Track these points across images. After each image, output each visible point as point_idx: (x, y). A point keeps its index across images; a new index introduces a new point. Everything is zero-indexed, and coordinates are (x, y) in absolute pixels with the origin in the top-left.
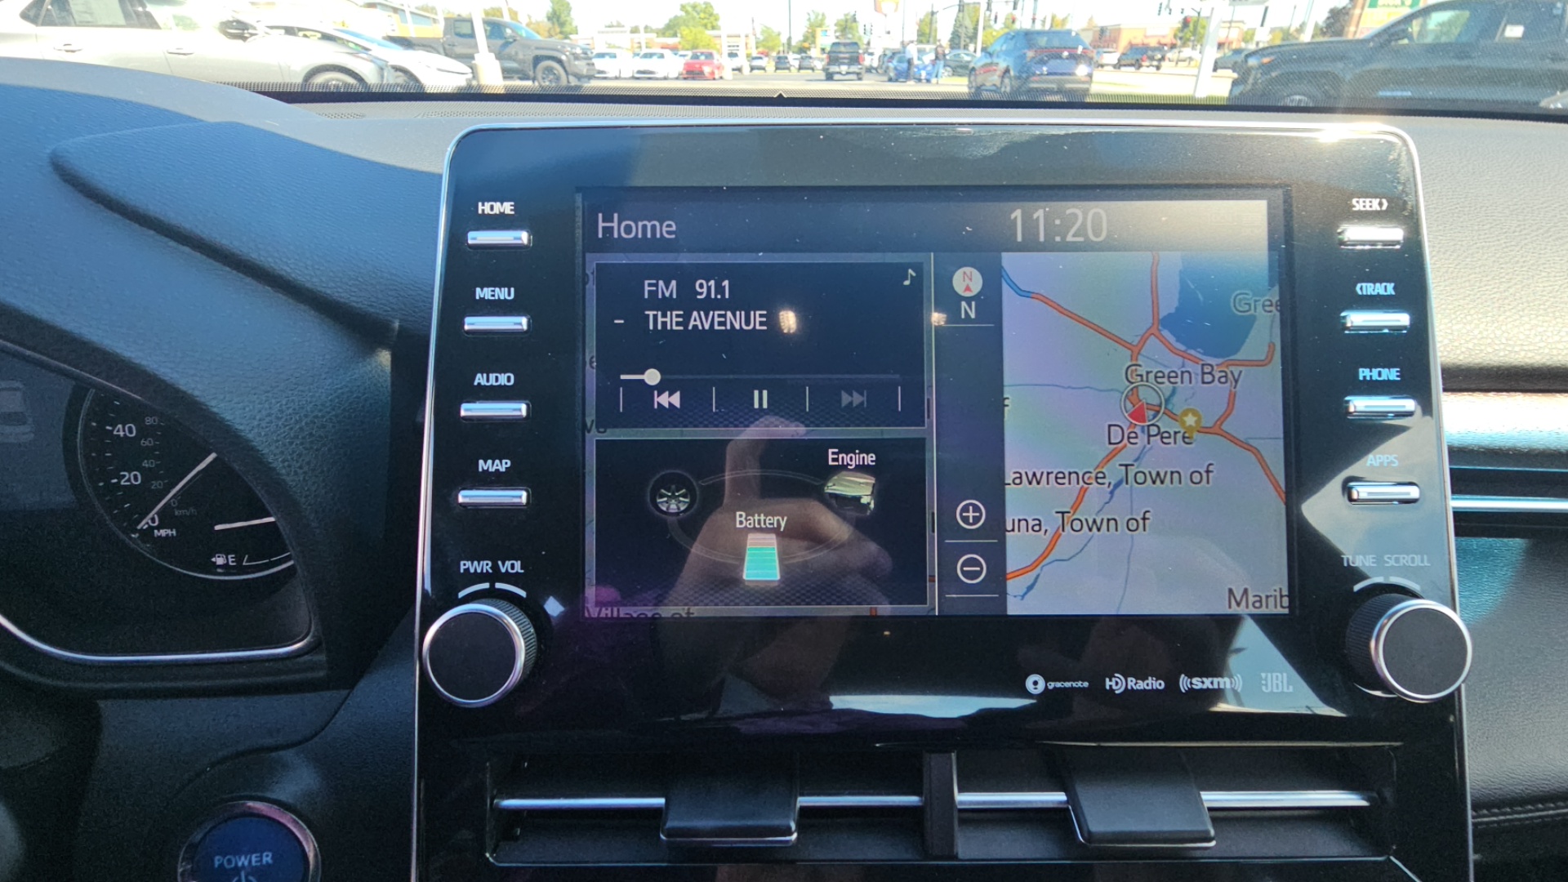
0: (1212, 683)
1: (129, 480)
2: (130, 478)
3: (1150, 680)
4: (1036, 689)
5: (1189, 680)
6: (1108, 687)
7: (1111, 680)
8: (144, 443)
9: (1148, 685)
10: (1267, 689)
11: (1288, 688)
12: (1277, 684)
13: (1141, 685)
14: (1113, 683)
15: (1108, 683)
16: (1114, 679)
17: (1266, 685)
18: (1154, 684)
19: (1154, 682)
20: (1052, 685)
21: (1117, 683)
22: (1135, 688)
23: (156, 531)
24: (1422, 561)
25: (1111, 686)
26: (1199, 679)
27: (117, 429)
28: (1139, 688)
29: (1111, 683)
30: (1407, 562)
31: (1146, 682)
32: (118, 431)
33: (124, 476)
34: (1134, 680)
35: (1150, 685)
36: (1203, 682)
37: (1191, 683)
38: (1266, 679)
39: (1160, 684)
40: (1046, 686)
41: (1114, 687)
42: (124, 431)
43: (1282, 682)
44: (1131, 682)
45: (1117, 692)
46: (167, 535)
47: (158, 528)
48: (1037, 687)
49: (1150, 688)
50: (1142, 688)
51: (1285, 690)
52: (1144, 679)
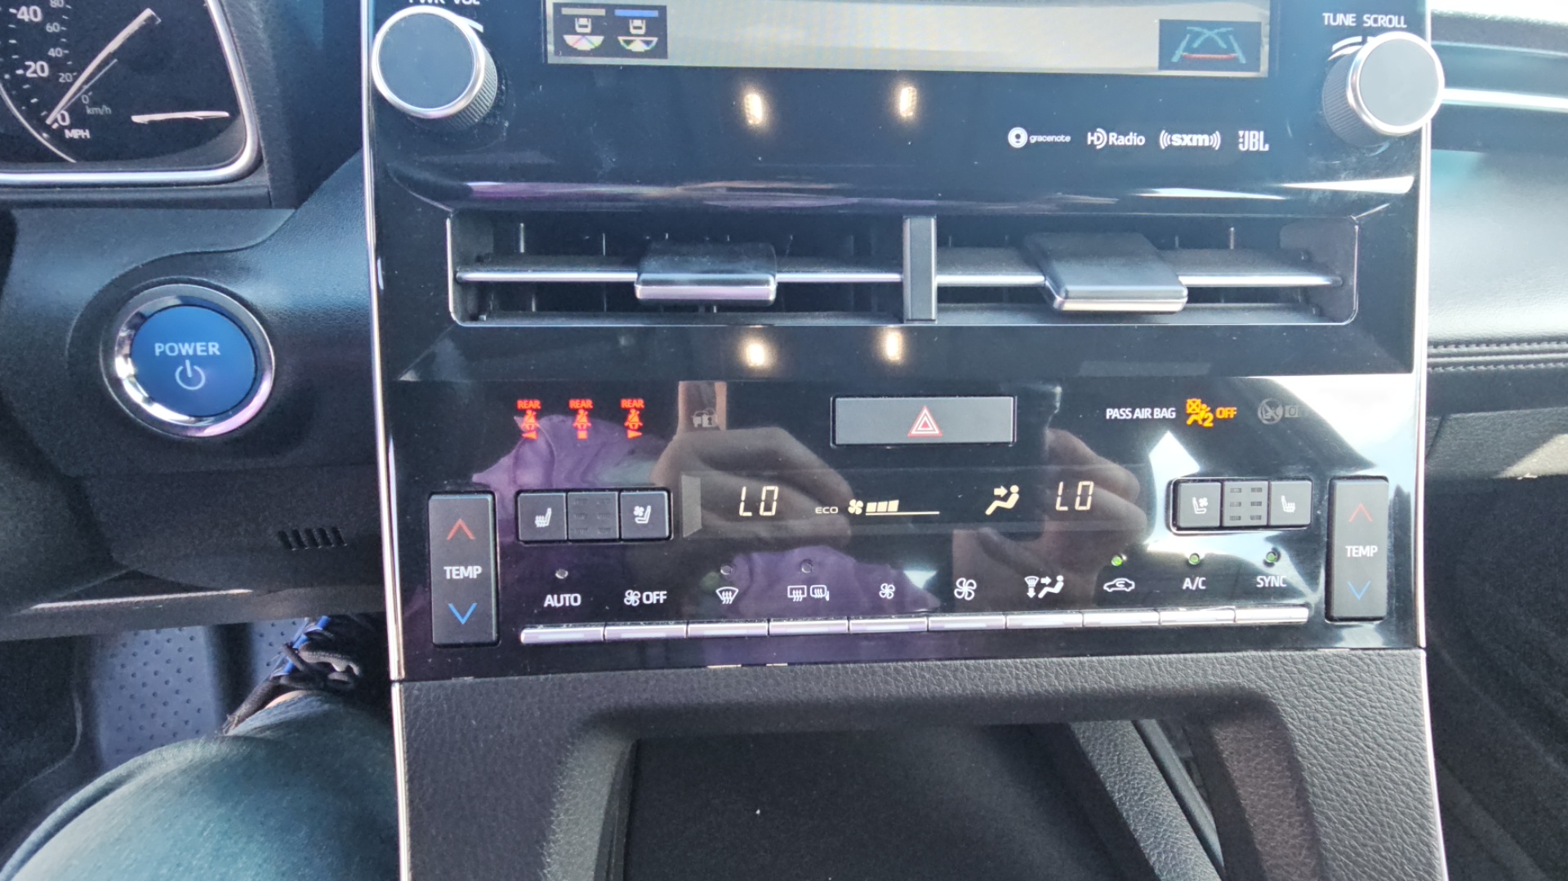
0: (1191, 140)
1: (35, 72)
2: (37, 69)
3: (1131, 136)
4: (1018, 142)
5: (1169, 136)
6: (1089, 143)
7: (1092, 135)
8: (52, 28)
9: (1129, 140)
10: (1244, 147)
11: (1264, 147)
12: (1254, 143)
13: (1123, 141)
14: (1095, 138)
15: (1090, 138)
16: (1096, 134)
17: (1243, 143)
18: (1135, 139)
19: (1135, 138)
20: (1034, 139)
21: (1098, 138)
22: (1116, 143)
23: (67, 131)
24: (1399, 23)
25: (1092, 141)
26: (1179, 136)
27: (21, 12)
28: (1120, 144)
29: (1092, 138)
30: (1385, 22)
31: (1127, 138)
32: (23, 14)
33: (29, 67)
34: (1115, 135)
35: (1131, 140)
36: (1182, 139)
37: (1171, 140)
38: (1243, 137)
39: (1141, 140)
40: (1029, 141)
41: (1096, 143)
42: (29, 14)
43: (1259, 140)
44: (1113, 137)
45: (1098, 147)
46: (80, 137)
47: (70, 128)
48: (1019, 140)
49: (1130, 143)
50: (1123, 143)
51: (1261, 149)
52: (1126, 134)
